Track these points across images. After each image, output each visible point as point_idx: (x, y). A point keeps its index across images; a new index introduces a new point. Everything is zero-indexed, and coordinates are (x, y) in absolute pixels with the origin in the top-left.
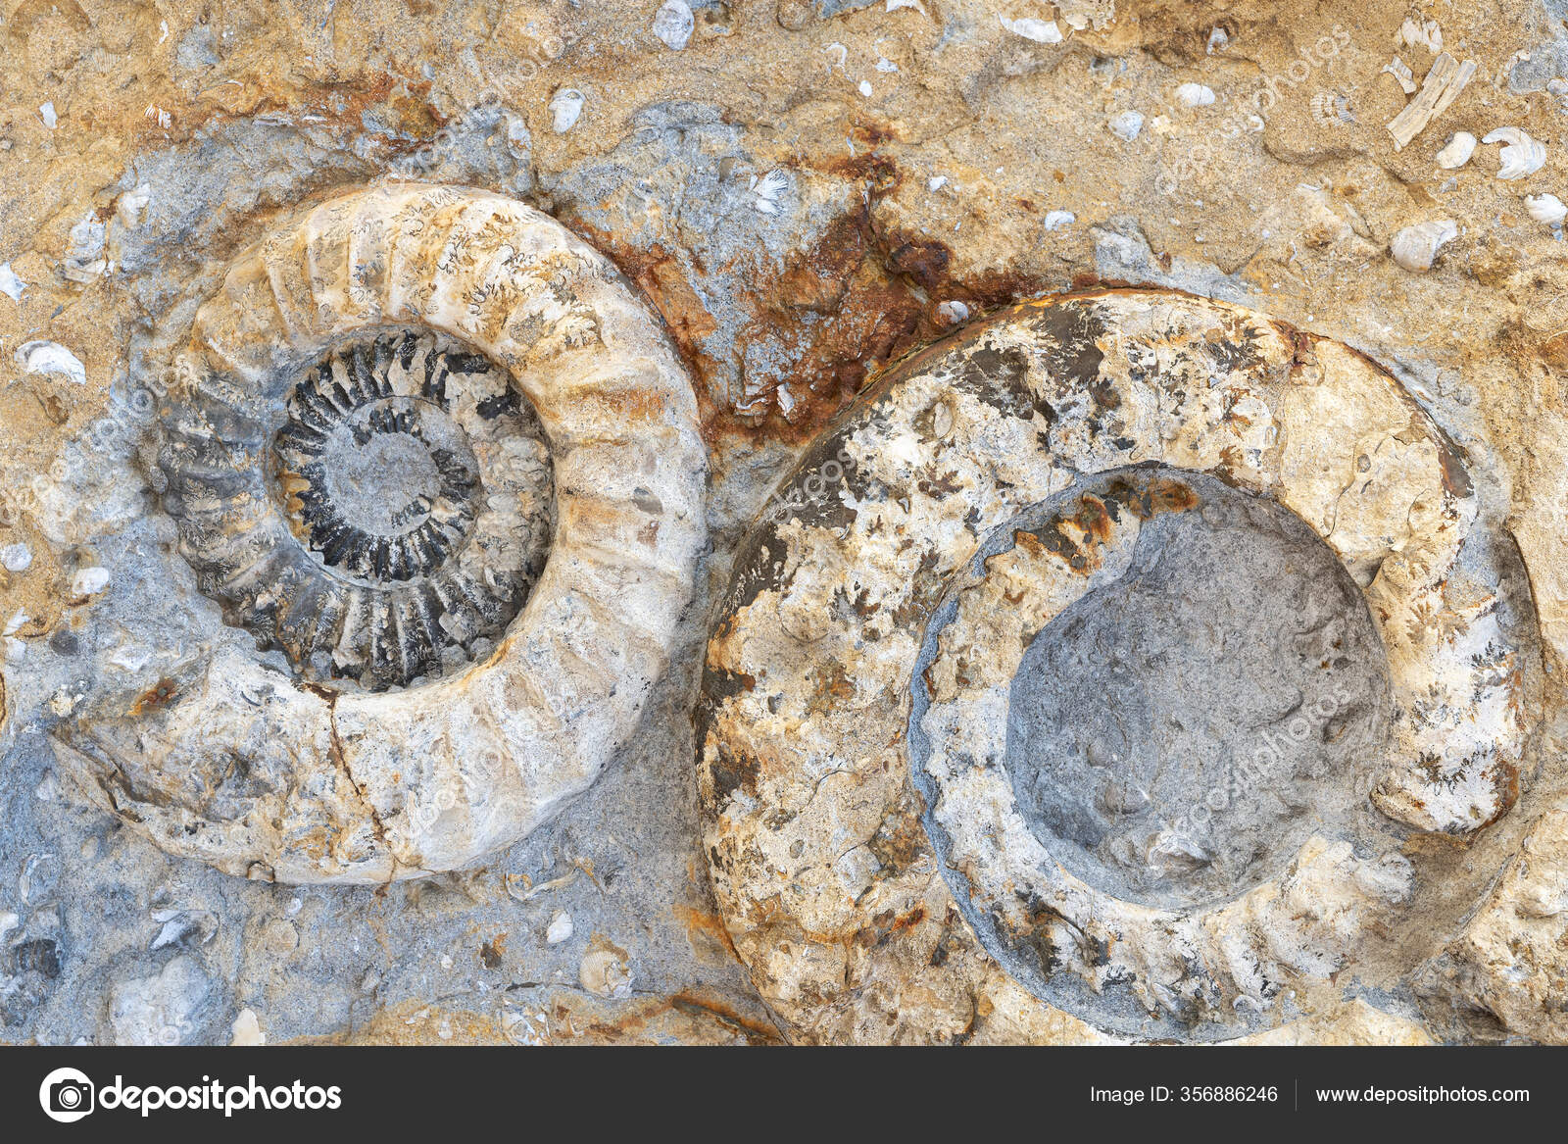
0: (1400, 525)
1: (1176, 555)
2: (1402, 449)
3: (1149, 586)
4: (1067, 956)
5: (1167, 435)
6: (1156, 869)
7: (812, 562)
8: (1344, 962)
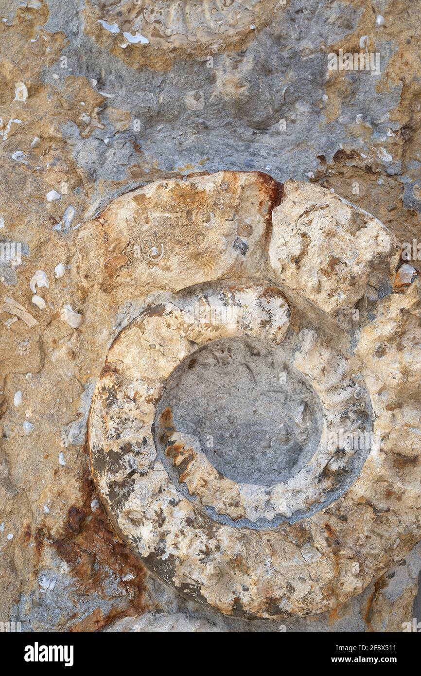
0: (175, 333)
1: (189, 415)
2: (147, 331)
3: (201, 425)
4: (342, 464)
5: (141, 424)
6: (309, 424)
7: (189, 573)
8: (341, 355)
